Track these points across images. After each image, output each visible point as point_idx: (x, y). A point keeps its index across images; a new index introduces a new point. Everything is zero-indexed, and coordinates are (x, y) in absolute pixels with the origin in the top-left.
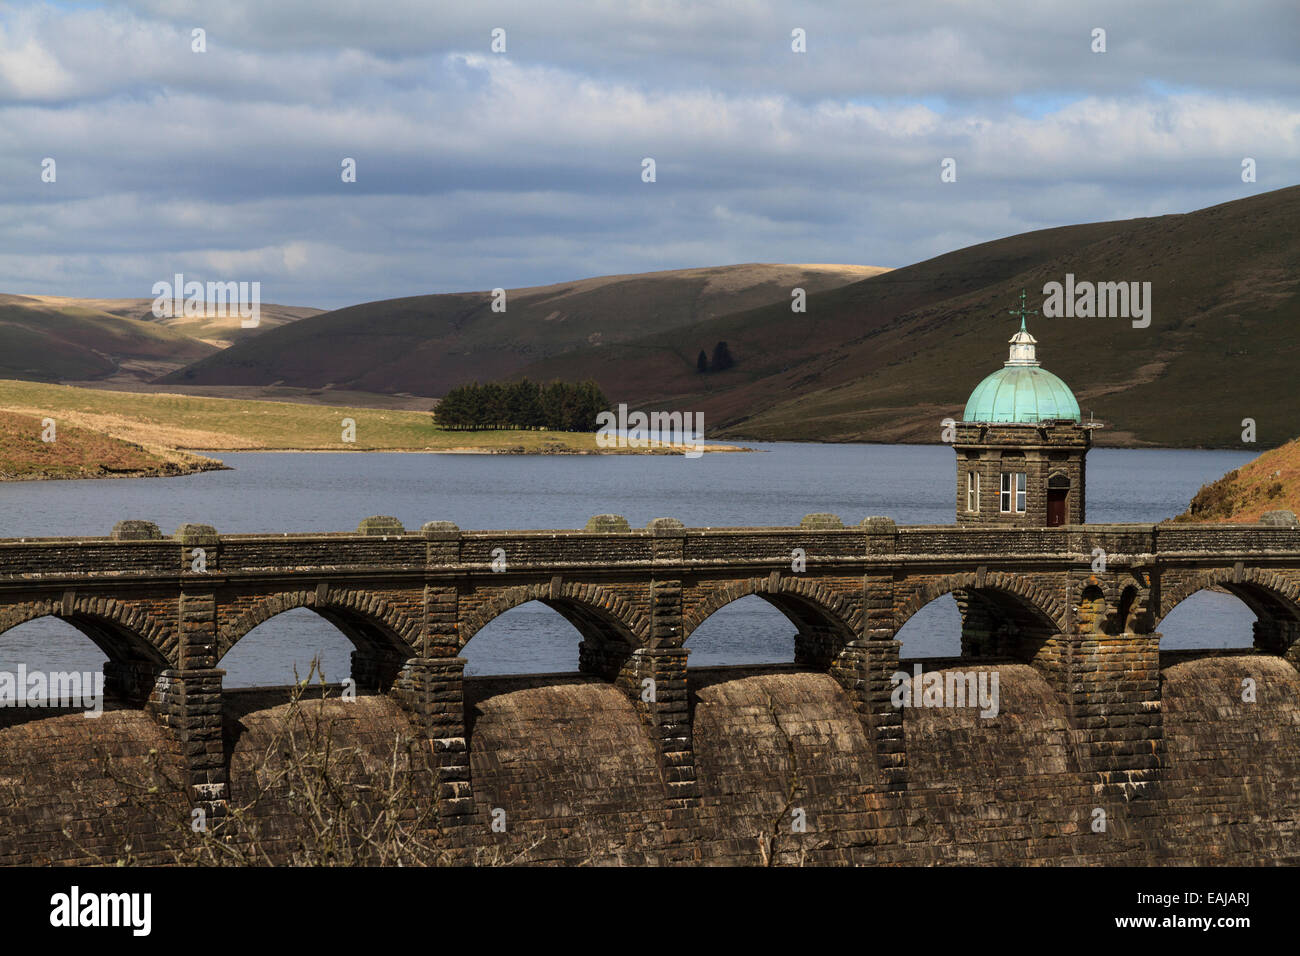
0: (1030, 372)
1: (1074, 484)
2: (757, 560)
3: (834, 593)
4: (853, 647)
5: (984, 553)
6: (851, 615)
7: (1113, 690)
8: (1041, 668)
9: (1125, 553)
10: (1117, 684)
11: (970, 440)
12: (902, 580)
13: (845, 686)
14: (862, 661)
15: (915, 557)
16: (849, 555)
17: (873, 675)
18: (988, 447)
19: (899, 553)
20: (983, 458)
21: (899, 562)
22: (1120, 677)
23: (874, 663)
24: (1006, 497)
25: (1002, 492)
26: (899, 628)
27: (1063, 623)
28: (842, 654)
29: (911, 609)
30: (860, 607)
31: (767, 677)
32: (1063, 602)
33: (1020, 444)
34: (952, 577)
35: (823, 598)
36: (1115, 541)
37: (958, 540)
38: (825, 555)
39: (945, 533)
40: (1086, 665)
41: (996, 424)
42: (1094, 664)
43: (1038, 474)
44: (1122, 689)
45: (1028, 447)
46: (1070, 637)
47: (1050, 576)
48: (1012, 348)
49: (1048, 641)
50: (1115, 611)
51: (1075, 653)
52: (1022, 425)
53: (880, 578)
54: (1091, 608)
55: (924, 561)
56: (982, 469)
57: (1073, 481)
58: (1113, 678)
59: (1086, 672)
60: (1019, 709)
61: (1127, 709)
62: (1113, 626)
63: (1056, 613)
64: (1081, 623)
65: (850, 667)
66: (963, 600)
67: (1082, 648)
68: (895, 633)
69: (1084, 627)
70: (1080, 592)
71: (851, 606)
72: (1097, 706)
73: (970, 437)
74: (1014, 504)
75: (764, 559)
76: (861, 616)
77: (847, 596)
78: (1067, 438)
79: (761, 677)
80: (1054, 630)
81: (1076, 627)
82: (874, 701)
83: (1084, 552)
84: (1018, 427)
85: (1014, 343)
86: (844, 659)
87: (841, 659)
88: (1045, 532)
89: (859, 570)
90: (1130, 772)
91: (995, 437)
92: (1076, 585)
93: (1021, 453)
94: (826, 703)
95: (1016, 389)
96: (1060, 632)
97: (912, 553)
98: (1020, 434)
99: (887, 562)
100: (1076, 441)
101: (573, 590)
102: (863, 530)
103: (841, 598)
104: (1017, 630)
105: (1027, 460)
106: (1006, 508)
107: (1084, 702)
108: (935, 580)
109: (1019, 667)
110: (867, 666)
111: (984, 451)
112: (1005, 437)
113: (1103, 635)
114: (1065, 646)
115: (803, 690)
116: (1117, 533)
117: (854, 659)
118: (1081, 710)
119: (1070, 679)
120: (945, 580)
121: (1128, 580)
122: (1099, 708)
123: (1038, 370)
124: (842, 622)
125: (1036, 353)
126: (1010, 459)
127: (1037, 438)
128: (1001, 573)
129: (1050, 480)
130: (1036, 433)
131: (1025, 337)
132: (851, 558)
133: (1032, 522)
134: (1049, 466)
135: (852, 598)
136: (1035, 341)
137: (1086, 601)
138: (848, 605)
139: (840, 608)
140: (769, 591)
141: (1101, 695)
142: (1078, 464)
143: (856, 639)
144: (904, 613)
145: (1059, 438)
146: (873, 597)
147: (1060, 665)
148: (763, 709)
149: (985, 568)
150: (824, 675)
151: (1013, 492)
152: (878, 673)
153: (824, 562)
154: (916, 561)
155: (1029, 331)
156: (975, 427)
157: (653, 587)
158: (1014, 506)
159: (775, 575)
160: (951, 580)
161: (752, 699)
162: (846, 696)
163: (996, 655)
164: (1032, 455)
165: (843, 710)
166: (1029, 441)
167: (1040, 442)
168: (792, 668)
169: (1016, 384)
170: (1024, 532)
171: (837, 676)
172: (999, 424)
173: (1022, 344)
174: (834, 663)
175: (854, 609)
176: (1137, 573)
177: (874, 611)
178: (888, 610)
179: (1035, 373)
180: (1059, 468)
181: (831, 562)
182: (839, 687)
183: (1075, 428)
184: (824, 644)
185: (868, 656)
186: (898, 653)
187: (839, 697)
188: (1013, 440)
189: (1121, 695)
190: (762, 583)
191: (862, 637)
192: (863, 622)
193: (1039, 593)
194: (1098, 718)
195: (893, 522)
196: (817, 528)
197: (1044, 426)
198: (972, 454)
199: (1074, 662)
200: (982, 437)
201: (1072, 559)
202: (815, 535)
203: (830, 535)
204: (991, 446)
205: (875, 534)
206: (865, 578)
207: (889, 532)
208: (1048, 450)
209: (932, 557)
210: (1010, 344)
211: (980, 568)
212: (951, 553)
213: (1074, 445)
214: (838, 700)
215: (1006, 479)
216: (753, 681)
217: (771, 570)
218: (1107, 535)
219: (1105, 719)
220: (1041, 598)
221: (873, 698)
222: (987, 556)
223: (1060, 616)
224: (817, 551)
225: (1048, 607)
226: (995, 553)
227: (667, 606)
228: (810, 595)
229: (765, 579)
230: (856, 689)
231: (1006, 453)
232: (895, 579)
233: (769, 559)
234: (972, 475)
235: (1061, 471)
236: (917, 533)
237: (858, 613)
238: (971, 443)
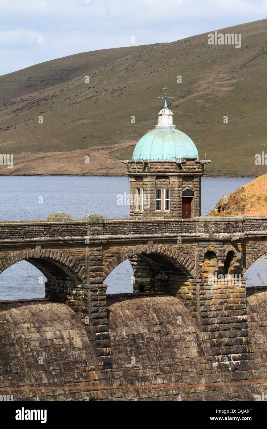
0: (171, 131)
1: (196, 194)
2: (28, 239)
3: (70, 258)
4: (81, 288)
5: (151, 233)
6: (80, 270)
7: (221, 310)
8: (182, 298)
9: (228, 232)
10: (224, 306)
11: (138, 170)
12: (107, 249)
13: (76, 310)
14: (86, 296)
15: (114, 236)
16: (78, 236)
17: (93, 304)
18: (148, 174)
19: (105, 235)
20: (145, 180)
21: (106, 239)
22: (225, 302)
23: (93, 297)
24: (159, 202)
25: (156, 199)
26: (106, 277)
27: (194, 273)
28: (74, 292)
29: (112, 266)
30: (84, 266)
31: (33, 306)
32: (194, 261)
33: (166, 172)
34: (134, 248)
35: (65, 261)
36: (223, 226)
37: (137, 227)
38: (65, 236)
39: (130, 223)
40: (207, 296)
41: (152, 161)
42: (211, 295)
43: (177, 189)
44: (226, 309)
45: (171, 174)
46: (199, 280)
47: (187, 247)
48: (160, 117)
49: (186, 283)
50: (223, 265)
51: (201, 289)
52: (167, 161)
53: (95, 249)
54: (209, 264)
55: (119, 239)
56: (145, 186)
57: (195, 193)
58: (222, 303)
59: (207, 300)
60: (171, 321)
61: (229, 320)
63: (190, 267)
64: (203, 273)
65: (79, 300)
66: (135, 261)
67: (204, 287)
68: (104, 280)
69: (205, 275)
70: (203, 255)
71: (79, 265)
72: (213, 319)
73: (138, 168)
74: (163, 206)
75: (32, 239)
76: (86, 270)
77: (77, 259)
78: (192, 168)
79: (29, 306)
80: (188, 276)
81: (201, 275)
82: (93, 318)
83: (205, 232)
84: (165, 162)
85: (161, 115)
86: (75, 295)
87: (73, 295)
88: (184, 221)
90: (232, 356)
91: (152, 168)
92: (201, 251)
93: (167, 177)
94: (66, 320)
95: (163, 142)
96: (192, 278)
97: (113, 234)
98: (166, 166)
99: (99, 239)
100: (197, 170)
102: (86, 221)
103: (74, 260)
104: (167, 277)
105: (171, 181)
106: (158, 208)
107: (206, 317)
108: (125, 250)
109: (169, 298)
110: (89, 299)
111: (146, 176)
112: (158, 168)
114: (195, 285)
115: (53, 313)
116: (223, 221)
117: (82, 295)
118: (204, 321)
119: (198, 304)
120: (130, 250)
121: (229, 248)
122: (214, 320)
123: (174, 130)
124: (75, 274)
125: (173, 121)
126: (161, 180)
127: (176, 168)
128: (161, 245)
129: (183, 192)
130: (175, 166)
131: (167, 111)
132: (79, 237)
133: (173, 216)
134: (183, 184)
135: (80, 260)
136: (172, 114)
137: (206, 260)
138: (78, 264)
139: (74, 266)
140: (35, 257)
141: (215, 312)
142: (198, 183)
143: (82, 283)
144: (109, 268)
145: (188, 168)
146: (91, 260)
147: (192, 296)
148: (32, 324)
149: (152, 242)
150: (63, 304)
151: (163, 199)
152: (95, 303)
153: (65, 240)
154: (115, 239)
155: (169, 107)
156: (141, 163)
158: (163, 207)
159: (38, 248)
160: (134, 249)
161: (26, 319)
162: (77, 316)
163: (154, 291)
164: (173, 177)
165: (75, 324)
166: (172, 170)
167: (178, 171)
168: (45, 301)
169: (163, 138)
170: (173, 222)
171: (71, 305)
172: (155, 161)
173: (165, 115)
174: (69, 298)
175: (81, 267)
176: (234, 243)
177: (92, 267)
178: (100, 267)
179: (174, 132)
180: (188, 185)
181: (69, 240)
182: (72, 311)
183: (196, 163)
184: (63, 286)
185: (89, 293)
186: (105, 291)
187: (73, 317)
188: (162, 170)
189: (226, 312)
190: (31, 252)
191: (86, 283)
192: (86, 274)
193: (181, 256)
194: (214, 326)
195: (102, 217)
196: (57, 221)
197: (180, 162)
198: (138, 178)
199: (200, 294)
200: (145, 168)
201: (199, 236)
202: (60, 225)
203: (68, 225)
204: (151, 174)
205: (92, 224)
206: (87, 249)
207: (100, 222)
208: (182, 175)
209: (123, 236)
210: (158, 116)
211: (149, 242)
212: (133, 234)
213: (196, 172)
214: (73, 319)
215: (159, 192)
216: (25, 309)
217: (36, 245)
218: (218, 223)
219: (218, 326)
220: (182, 259)
221: (93, 317)
222: (153, 235)
223: (192, 268)
224: (61, 234)
225: (186, 263)
226: (157, 233)
228: (57, 259)
229: (33, 250)
230: (82, 312)
231: (158, 177)
232: (104, 249)
233: (35, 239)
234: (139, 190)
235: (189, 187)
236: (115, 223)
237: (84, 269)
238: (138, 172)
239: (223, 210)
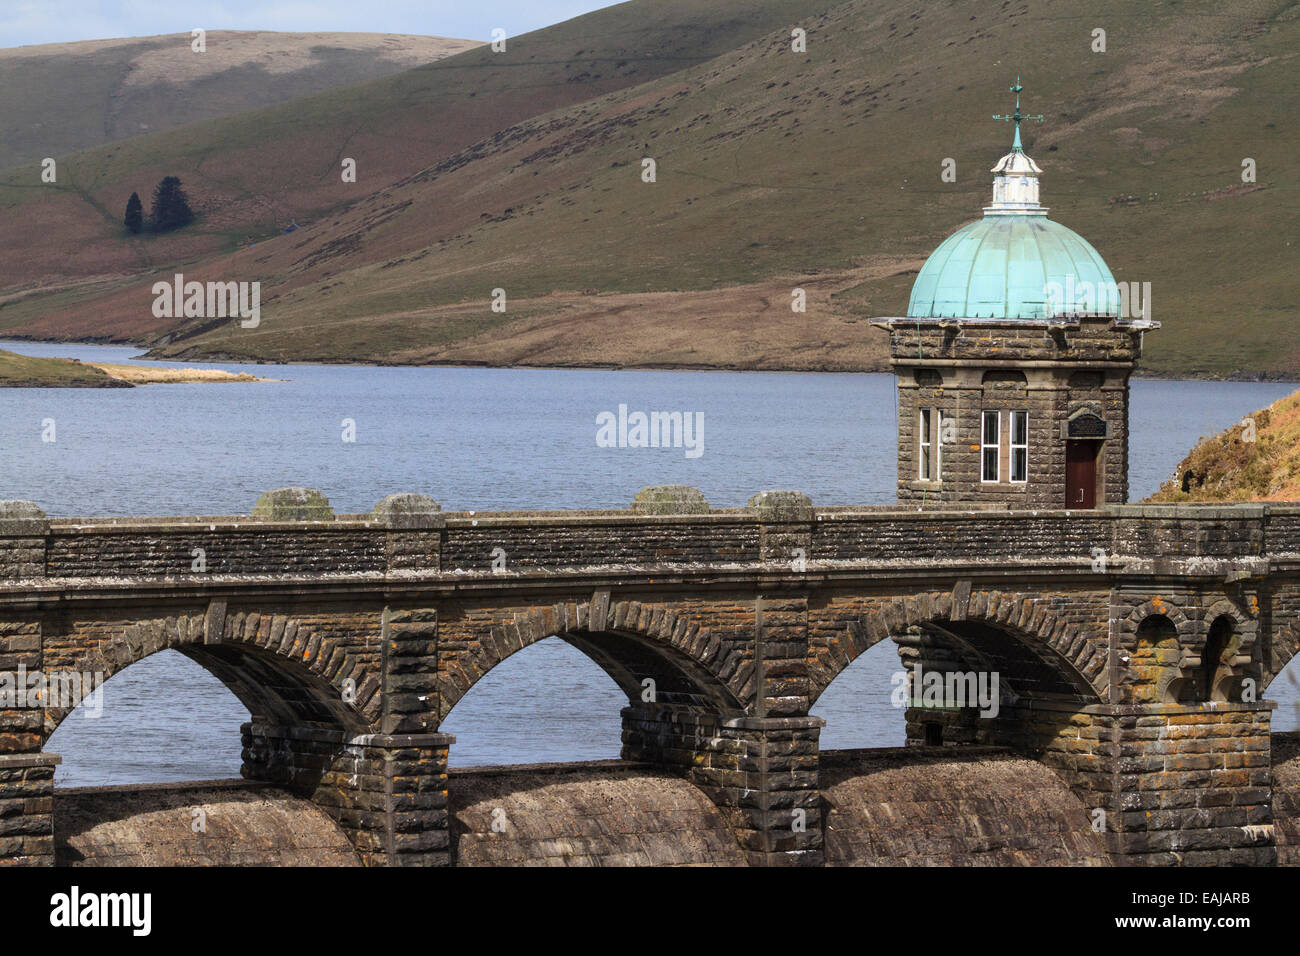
0: (1032, 226)
1: (1112, 430)
2: (569, 570)
3: (705, 631)
4: (735, 729)
5: (967, 556)
6: (733, 671)
7: (1191, 804)
8: (1062, 765)
9: (1216, 556)
10: (1198, 794)
11: (926, 350)
12: (823, 606)
13: (720, 801)
14: (753, 754)
15: (846, 564)
16: (729, 561)
17: (774, 781)
18: (959, 362)
19: (817, 558)
20: (949, 383)
21: (818, 573)
22: (1203, 781)
23: (776, 759)
24: (991, 455)
25: (983, 446)
26: (818, 694)
27: (1103, 684)
28: (715, 742)
29: (839, 659)
30: (749, 657)
31: (581, 785)
32: (1104, 646)
33: (1017, 357)
34: (911, 601)
35: (685, 641)
36: (1198, 535)
37: (921, 534)
38: (687, 561)
39: (897, 520)
40: (1144, 759)
41: (973, 321)
42: (1159, 758)
43: (1050, 412)
44: (1207, 803)
45: (1032, 364)
46: (1118, 709)
47: (1082, 599)
48: (998, 181)
49: (1076, 717)
50: (1197, 661)
51: (1127, 738)
52: (1021, 322)
53: (785, 603)
54: (1153, 656)
55: (863, 571)
56: (946, 403)
57: (1110, 425)
58: (1192, 784)
59: (1145, 772)
60: (1026, 841)
61: (1216, 839)
62: (1191, 689)
63: (1091, 665)
64: (1134, 684)
65: (731, 766)
66: (912, 644)
67: (1137, 729)
68: (811, 703)
69: (1140, 691)
70: (1134, 626)
71: (733, 654)
72: (1163, 834)
73: (926, 345)
74: (1006, 467)
75: (583, 570)
76: (752, 672)
77: (727, 636)
78: (1102, 347)
79: (570, 786)
80: (1085, 696)
81: (1126, 691)
82: (777, 827)
83: (1141, 555)
84: (1013, 327)
85: (1002, 174)
86: (719, 751)
87: (712, 751)
88: (1073, 518)
89: (749, 587)
91: (971, 344)
92: (1126, 614)
93: (1019, 374)
94: (689, 833)
95: (1008, 259)
96: (1098, 701)
97: (841, 557)
98: (1018, 340)
99: (798, 573)
100: (1117, 352)
101: (247, 626)
102: (756, 515)
103: (716, 640)
104: (1017, 697)
105: (1030, 386)
106: (990, 474)
107: (1142, 827)
108: (881, 606)
109: (1021, 765)
110: (763, 764)
111: (952, 371)
112: (990, 345)
113: (1172, 705)
114: (1107, 725)
115: (647, 808)
116: (1200, 520)
117: (739, 751)
118: (1135, 843)
119: (1117, 786)
120: (898, 607)
121: (1219, 605)
122: (1168, 837)
123: (1043, 222)
124: (717, 683)
125: (1041, 193)
126: (999, 385)
127: (1049, 346)
128: (996, 593)
129: (1070, 423)
130: (1045, 338)
131: (1021, 163)
132: (734, 566)
133: (1039, 501)
134: (1069, 398)
135: (735, 640)
136: (1038, 170)
137: (1144, 643)
138: (728, 652)
139: (714, 658)
140: (591, 629)
141: (1170, 813)
142: (1121, 395)
143: (741, 715)
144: (827, 666)
145: (1087, 347)
146: (772, 638)
147: (1097, 761)
148: (579, 845)
149: (968, 584)
150: (680, 782)
151: (1005, 444)
152: (782, 777)
153: (687, 575)
154: (848, 571)
155: (1027, 150)
156: (937, 327)
157: (386, 622)
158: (1005, 471)
159: (601, 599)
160: (909, 606)
161: (558, 826)
162: (722, 820)
163: (975, 742)
164: (1039, 376)
165: (718, 845)
166: (1035, 352)
167: (1054, 354)
168: (622, 769)
169: (1008, 250)
170: (1036, 519)
171: (705, 783)
172: (981, 321)
173: (1016, 175)
174: (699, 759)
175: (739, 660)
176: (1235, 590)
177: (774, 662)
178: (798, 661)
179: (1042, 229)
180: (1086, 402)
181: (701, 574)
182: (709, 803)
183: (1114, 329)
184: (679, 724)
185: (765, 747)
186: (816, 740)
187: (710, 822)
188: (1004, 350)
189: (1205, 814)
190: (577, 613)
191: (752, 712)
192: (755, 683)
193: (1063, 629)
194: (1166, 857)
195: (808, 501)
196: (663, 511)
197: (1063, 325)
198: (926, 375)
199: (1123, 755)
200: (947, 343)
201: (1121, 567)
202: (671, 525)
203: (697, 525)
204: (966, 362)
205: (776, 523)
206: (759, 603)
207: (801, 518)
208: (1067, 368)
209: (876, 563)
210: (992, 176)
211: (959, 583)
212: (908, 557)
213: (1113, 359)
214: (710, 828)
215: (991, 421)
216: (558, 793)
217: (594, 588)
218: (1183, 523)
219: (1179, 858)
220: (1065, 638)
221: (775, 822)
222: (972, 562)
223: (1098, 670)
224: (675, 555)
225: (1077, 653)
226: (984, 556)
227: (411, 655)
228: (662, 634)
229: (585, 605)
230: (742, 806)
231: (990, 374)
232: (812, 605)
233: (590, 569)
234: (927, 415)
235: (1089, 406)
236: (849, 521)
237: (746, 668)
238: (927, 357)
239: (1201, 482)
